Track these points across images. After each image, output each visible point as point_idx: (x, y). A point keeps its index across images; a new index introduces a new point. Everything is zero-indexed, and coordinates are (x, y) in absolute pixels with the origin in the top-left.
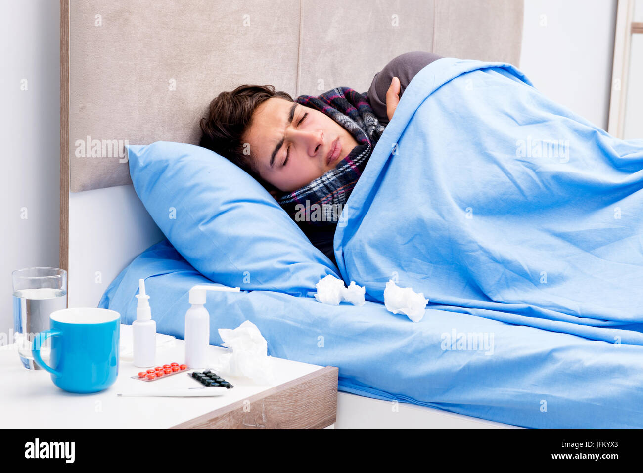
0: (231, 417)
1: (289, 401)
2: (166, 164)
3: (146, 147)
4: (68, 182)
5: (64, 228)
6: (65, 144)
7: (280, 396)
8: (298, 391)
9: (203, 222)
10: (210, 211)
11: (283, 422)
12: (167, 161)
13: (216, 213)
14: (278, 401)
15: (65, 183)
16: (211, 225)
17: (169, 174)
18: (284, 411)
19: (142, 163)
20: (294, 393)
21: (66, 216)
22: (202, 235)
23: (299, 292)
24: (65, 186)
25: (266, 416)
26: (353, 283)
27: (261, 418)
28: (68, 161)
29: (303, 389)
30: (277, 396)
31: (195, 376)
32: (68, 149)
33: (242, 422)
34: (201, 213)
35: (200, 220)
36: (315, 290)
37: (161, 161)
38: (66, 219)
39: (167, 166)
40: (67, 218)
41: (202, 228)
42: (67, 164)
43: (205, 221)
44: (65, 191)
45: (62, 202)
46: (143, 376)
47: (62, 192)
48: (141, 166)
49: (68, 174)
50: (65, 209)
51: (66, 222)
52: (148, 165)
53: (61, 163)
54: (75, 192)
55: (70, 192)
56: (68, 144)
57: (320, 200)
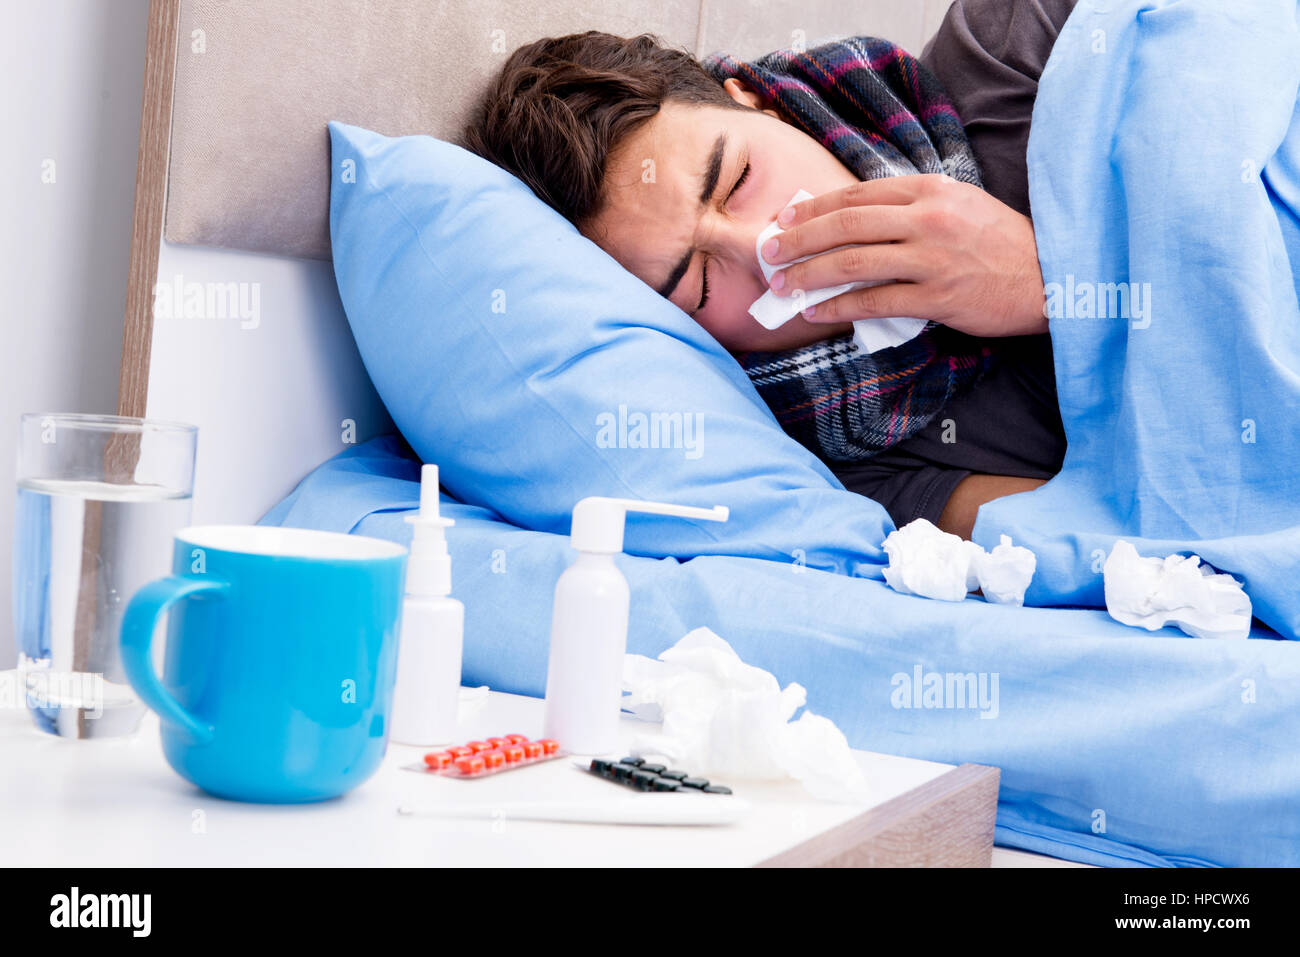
1: (916, 855)
2: (442, 198)
3: (389, 142)
4: (160, 211)
5: (135, 347)
6: (160, 96)
8: (934, 827)
9: (536, 374)
10: (564, 343)
12: (445, 189)
13: (582, 348)
15: (150, 215)
16: (568, 380)
17: (446, 227)
19: (374, 180)
20: (927, 832)
21: (145, 314)
22: (540, 409)
23: (831, 563)
24: (150, 223)
26: (1006, 540)
28: (165, 148)
29: (941, 820)
31: (599, 769)
32: (165, 109)
34: (536, 347)
35: (533, 366)
36: (883, 560)
38: (144, 323)
39: (446, 202)
41: (536, 387)
42: (159, 157)
43: (548, 369)
44: (149, 237)
45: (134, 270)
46: (440, 764)
47: (136, 241)
48: (370, 188)
49: (162, 187)
50: (143, 292)
51: (144, 330)
52: (390, 189)
53: (141, 153)
54: (179, 244)
55: (165, 240)
56: (167, 98)
57: (810, 401)
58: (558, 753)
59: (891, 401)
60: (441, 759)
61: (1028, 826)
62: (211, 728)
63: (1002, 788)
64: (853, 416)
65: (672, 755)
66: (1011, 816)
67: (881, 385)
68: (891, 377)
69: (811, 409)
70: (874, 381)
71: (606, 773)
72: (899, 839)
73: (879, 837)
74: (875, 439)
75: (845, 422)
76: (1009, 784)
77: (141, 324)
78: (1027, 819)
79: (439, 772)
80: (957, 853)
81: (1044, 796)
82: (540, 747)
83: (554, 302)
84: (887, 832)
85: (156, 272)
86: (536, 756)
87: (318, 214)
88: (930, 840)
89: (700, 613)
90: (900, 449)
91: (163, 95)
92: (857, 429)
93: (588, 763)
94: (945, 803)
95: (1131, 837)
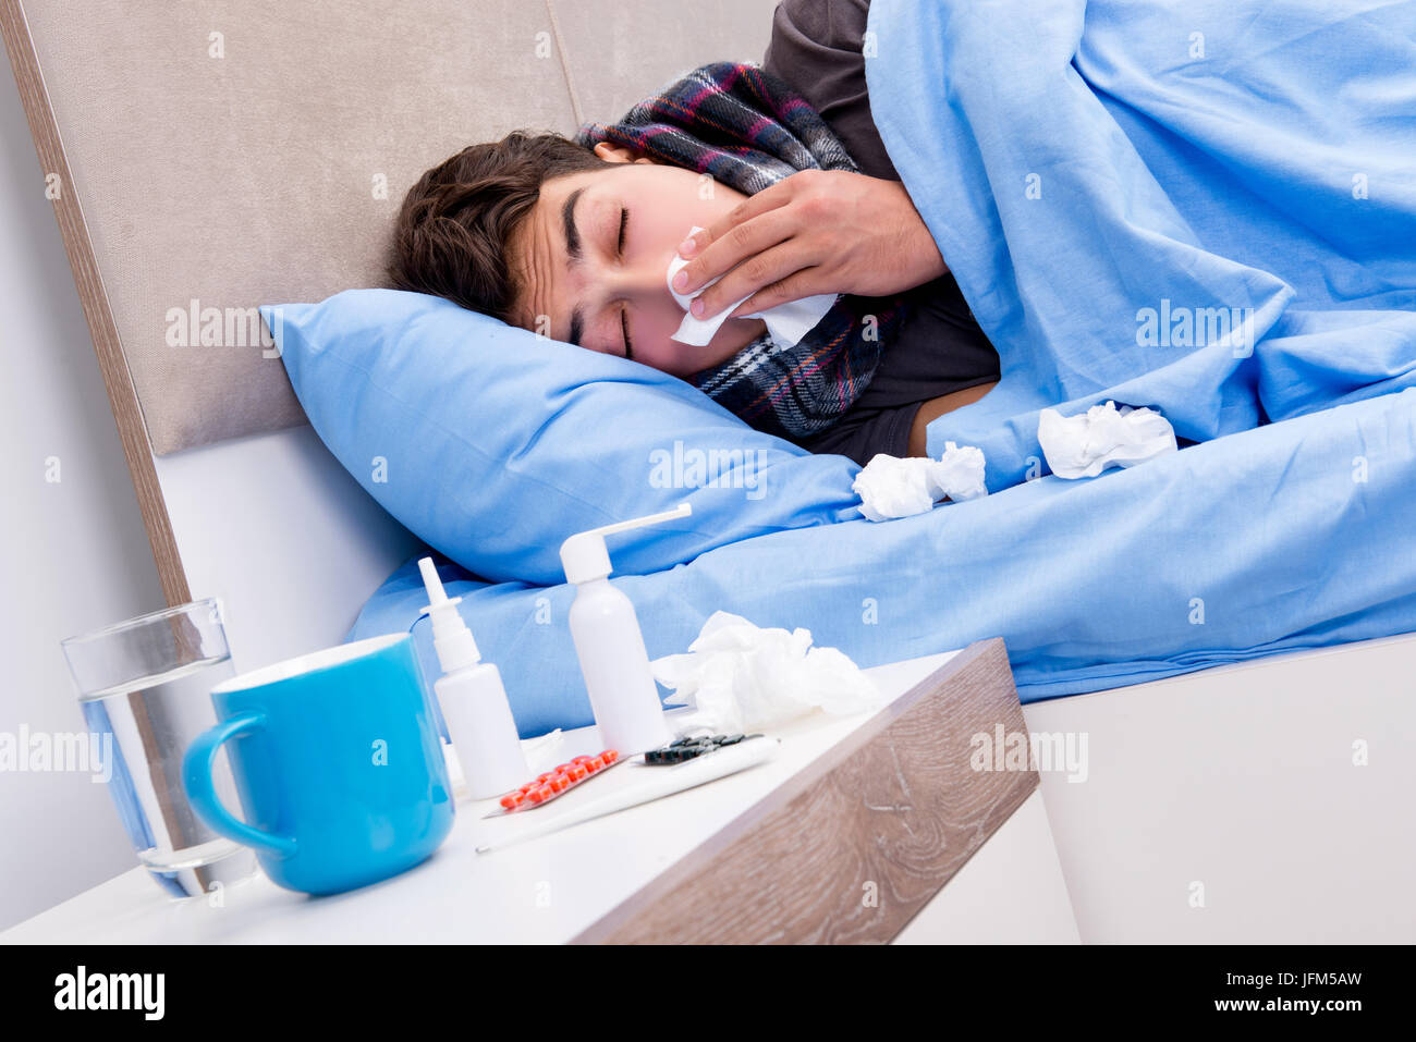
0: (836, 789)
1: (938, 732)
2: (375, 339)
3: (316, 308)
4: (143, 431)
5: (164, 554)
7: (917, 719)
8: (948, 705)
9: (511, 457)
10: (525, 422)
11: (944, 794)
12: (378, 329)
13: (540, 419)
14: (917, 735)
15: (136, 439)
16: (540, 452)
17: (391, 360)
18: (938, 763)
19: (314, 344)
20: (943, 710)
21: (162, 523)
22: (525, 484)
24: (138, 446)
25: (907, 781)
27: (897, 786)
28: (127, 379)
29: (955, 697)
30: (911, 720)
32: (115, 346)
33: (862, 802)
34: (503, 434)
35: (507, 451)
36: (857, 501)
37: (362, 334)
38: (165, 531)
39: (382, 340)
40: (167, 525)
41: (515, 467)
42: (125, 387)
43: (519, 449)
44: (141, 458)
45: (140, 489)
46: (516, 803)
47: (132, 465)
48: (313, 352)
49: (136, 412)
50: (154, 506)
51: (166, 537)
52: (330, 346)
53: (109, 389)
54: (169, 455)
55: (156, 455)
56: (113, 336)
57: (763, 394)
58: (618, 759)
59: (832, 372)
60: (514, 798)
61: (1046, 676)
62: (294, 840)
63: (1011, 654)
64: (804, 395)
65: (710, 725)
66: (1028, 674)
67: (818, 361)
68: (824, 351)
69: (767, 400)
70: (811, 359)
71: (660, 760)
72: (914, 723)
73: (891, 728)
74: (831, 408)
75: (799, 402)
76: (1015, 648)
77: (162, 531)
78: (1043, 671)
79: (517, 809)
80: (982, 720)
81: (1049, 647)
82: (601, 759)
83: (503, 391)
84: (898, 721)
85: (158, 484)
86: (598, 768)
87: (281, 387)
88: (950, 717)
89: (714, 600)
90: (856, 407)
91: (108, 334)
92: (811, 405)
93: (642, 758)
94: (953, 681)
95: (1132, 654)
